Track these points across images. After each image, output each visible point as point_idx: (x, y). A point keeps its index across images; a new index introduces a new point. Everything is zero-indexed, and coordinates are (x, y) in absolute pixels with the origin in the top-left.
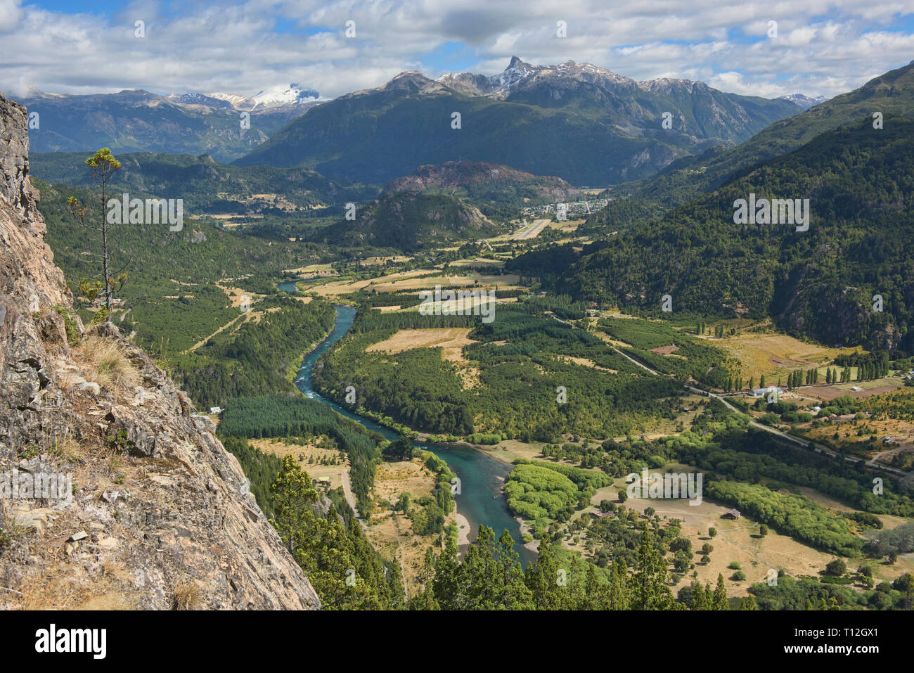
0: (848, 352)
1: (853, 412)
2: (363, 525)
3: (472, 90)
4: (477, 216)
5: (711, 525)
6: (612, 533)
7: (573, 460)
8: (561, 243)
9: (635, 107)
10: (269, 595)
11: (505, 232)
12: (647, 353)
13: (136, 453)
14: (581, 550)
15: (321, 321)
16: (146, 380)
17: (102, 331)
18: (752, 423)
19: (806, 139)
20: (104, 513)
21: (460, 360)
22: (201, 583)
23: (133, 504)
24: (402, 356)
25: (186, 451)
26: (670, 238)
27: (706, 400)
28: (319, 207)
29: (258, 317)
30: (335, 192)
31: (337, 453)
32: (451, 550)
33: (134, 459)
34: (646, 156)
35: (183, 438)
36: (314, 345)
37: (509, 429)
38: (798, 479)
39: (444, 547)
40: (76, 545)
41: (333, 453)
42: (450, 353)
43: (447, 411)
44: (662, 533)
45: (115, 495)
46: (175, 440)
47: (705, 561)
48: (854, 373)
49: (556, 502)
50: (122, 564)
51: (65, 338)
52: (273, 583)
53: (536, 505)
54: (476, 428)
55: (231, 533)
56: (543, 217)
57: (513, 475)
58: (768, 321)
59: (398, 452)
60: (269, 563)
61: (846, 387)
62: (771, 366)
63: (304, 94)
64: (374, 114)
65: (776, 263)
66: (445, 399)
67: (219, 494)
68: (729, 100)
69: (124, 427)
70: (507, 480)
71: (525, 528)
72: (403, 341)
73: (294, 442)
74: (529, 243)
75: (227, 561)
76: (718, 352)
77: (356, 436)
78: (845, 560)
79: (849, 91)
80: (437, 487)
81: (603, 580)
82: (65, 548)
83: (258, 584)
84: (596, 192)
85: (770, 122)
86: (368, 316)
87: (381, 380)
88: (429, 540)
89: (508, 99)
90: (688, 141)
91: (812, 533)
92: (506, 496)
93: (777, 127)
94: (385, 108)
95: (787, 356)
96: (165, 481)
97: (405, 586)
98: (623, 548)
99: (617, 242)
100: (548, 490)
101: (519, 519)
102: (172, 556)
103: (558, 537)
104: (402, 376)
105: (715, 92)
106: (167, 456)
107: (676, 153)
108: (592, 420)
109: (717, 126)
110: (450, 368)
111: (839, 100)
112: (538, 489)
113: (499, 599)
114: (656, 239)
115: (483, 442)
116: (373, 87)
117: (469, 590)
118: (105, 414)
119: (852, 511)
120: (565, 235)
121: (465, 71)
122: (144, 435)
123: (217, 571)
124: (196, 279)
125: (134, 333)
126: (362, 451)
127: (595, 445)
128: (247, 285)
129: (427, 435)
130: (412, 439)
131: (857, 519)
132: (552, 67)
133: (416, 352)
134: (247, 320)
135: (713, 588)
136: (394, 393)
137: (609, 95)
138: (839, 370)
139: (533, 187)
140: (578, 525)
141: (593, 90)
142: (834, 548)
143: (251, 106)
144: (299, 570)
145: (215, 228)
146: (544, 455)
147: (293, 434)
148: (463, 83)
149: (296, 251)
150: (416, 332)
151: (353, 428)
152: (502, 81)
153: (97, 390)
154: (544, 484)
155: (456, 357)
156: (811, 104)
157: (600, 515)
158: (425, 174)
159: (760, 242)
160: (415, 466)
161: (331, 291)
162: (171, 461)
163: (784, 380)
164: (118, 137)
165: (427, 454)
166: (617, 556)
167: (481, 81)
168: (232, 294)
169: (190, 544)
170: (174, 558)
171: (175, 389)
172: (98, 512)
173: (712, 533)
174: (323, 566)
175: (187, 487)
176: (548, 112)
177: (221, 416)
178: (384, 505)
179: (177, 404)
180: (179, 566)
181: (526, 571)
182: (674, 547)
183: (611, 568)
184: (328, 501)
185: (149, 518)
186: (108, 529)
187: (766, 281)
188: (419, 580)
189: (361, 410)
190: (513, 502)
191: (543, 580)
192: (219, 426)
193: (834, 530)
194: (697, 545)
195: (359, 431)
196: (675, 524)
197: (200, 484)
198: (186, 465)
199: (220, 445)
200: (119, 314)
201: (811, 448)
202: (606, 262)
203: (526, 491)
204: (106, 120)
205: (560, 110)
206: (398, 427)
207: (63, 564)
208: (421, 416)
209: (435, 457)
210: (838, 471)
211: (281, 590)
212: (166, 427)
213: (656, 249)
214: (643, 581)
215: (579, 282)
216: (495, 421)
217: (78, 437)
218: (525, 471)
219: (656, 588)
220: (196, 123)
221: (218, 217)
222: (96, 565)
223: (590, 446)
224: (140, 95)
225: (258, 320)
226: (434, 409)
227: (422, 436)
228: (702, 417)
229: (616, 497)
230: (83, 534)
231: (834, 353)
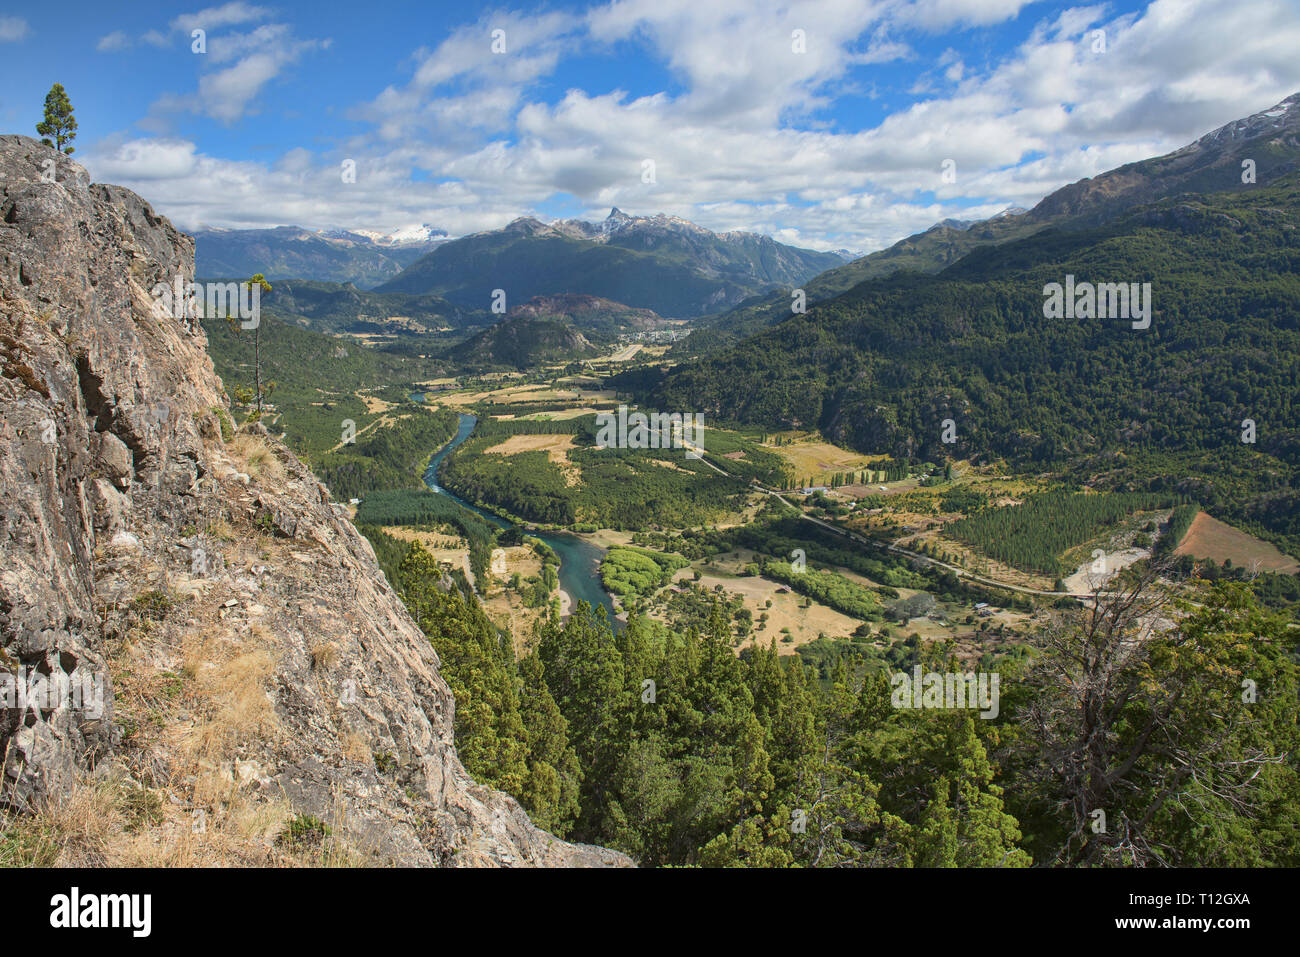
0: (878, 458)
1: (880, 507)
2: (480, 600)
3: (579, 234)
4: (580, 339)
5: (767, 598)
6: (689, 605)
7: (658, 546)
8: (651, 364)
9: (714, 254)
10: (395, 655)
11: (605, 354)
12: (720, 458)
13: (280, 534)
14: (663, 619)
15: (446, 426)
16: (290, 472)
17: (253, 430)
18: (803, 516)
19: (850, 286)
20: (252, 585)
21: (565, 461)
22: (336, 645)
23: (278, 578)
24: (514, 458)
25: (324, 533)
26: (741, 363)
27: (767, 496)
28: (446, 329)
29: (392, 423)
30: (460, 316)
31: (459, 539)
32: (554, 620)
33: (279, 540)
34: (722, 295)
35: (321, 523)
36: (440, 447)
37: (605, 521)
38: (837, 560)
39: (549, 618)
40: (228, 610)
41: (455, 539)
42: (555, 456)
43: (553, 505)
44: (728, 605)
45: (262, 569)
46: (314, 524)
47: (762, 627)
48: (882, 475)
49: (644, 581)
50: (268, 627)
51: (220, 435)
52: (399, 646)
53: (626, 583)
54: (577, 519)
55: (363, 602)
56: (636, 342)
57: (607, 558)
58: (817, 433)
59: (510, 539)
60: (396, 628)
61: (875, 487)
62: (819, 469)
63: (435, 233)
64: (495, 251)
65: (824, 386)
66: (552, 495)
67: (352, 571)
68: (790, 252)
69: (269, 512)
70: (602, 562)
71: (616, 602)
72: (516, 445)
73: (422, 529)
74: (624, 364)
75: (358, 626)
76: (777, 458)
77: (475, 524)
78: (870, 624)
79: (882, 249)
80: (544, 568)
81: (680, 643)
82: (219, 612)
83: (386, 646)
84: (681, 323)
85: (821, 271)
86: (486, 424)
87: (496, 478)
88: (535, 610)
89: (609, 243)
90: (756, 283)
91: (846, 604)
92: (601, 576)
93: (827, 275)
94: (504, 247)
95: (831, 462)
96: (305, 558)
97: (516, 650)
98: (697, 618)
99: (697, 365)
100: (636, 570)
101: (612, 595)
102: (309, 620)
103: (643, 609)
104: (516, 474)
105: (778, 245)
106: (307, 537)
107: (748, 292)
108: (674, 513)
109: (780, 273)
110: (555, 468)
111: (875, 256)
112: (628, 570)
113: (594, 659)
114: (729, 363)
115: (583, 531)
116: (494, 229)
117: (569, 652)
118: (253, 500)
119: (877, 585)
120: (654, 359)
121: (574, 218)
122: (287, 519)
123: (350, 635)
124: (339, 388)
125: (284, 435)
126: (480, 537)
127: (676, 533)
128: (382, 395)
129: (536, 525)
130: (523, 527)
131: (881, 591)
132: (646, 218)
133: (527, 455)
134: (383, 425)
135: (767, 648)
136: (508, 488)
137: (692, 243)
138: (871, 473)
139: (627, 317)
140: (661, 599)
141: (679, 238)
142: (862, 615)
143: (389, 242)
144: (422, 635)
145: (355, 345)
146: (634, 541)
147: (421, 522)
148: (571, 228)
149: (425, 366)
150: (527, 438)
151: (473, 519)
152: (604, 228)
153: (247, 480)
154: (632, 566)
155: (560, 458)
156: (853, 258)
157: (679, 591)
158: (537, 303)
159: (812, 368)
160: (525, 550)
161: (456, 400)
162: (311, 542)
163: (829, 481)
164: (273, 265)
165: (536, 540)
166: (691, 624)
167: (586, 226)
168: (370, 402)
169: (326, 611)
170: (312, 623)
171: (316, 480)
172: (247, 583)
173: (768, 604)
174: (445, 633)
175: (324, 564)
176: (641, 255)
177: (359, 506)
178: (498, 582)
179: (317, 493)
180: (317, 630)
181: (617, 637)
182: (738, 617)
183: (687, 634)
184: (451, 579)
185: (291, 589)
186: (256, 598)
187: (816, 400)
188: (528, 645)
189: (480, 503)
190: (608, 581)
191: (631, 644)
192: (357, 515)
193: (862, 600)
194: (756, 614)
195: (478, 520)
196: (739, 597)
197: (335, 561)
198: (324, 546)
199: (354, 530)
200: (272, 417)
201: (847, 536)
202: (688, 382)
203: (618, 571)
204: (263, 252)
205: (651, 254)
206: (511, 517)
207: (217, 626)
208: (531, 509)
209: (542, 543)
210: (868, 554)
211: (406, 651)
212: (307, 513)
213: (729, 372)
214: (712, 644)
215: (665, 398)
216: (593, 513)
217: (230, 520)
218: (618, 556)
219: (722, 649)
220: (342, 255)
221: (358, 336)
222: (245, 628)
223: (672, 534)
224: (294, 230)
225: (392, 425)
226: (542, 502)
227: (532, 526)
228: (763, 511)
229: (692, 576)
230: (234, 602)
231: (867, 459)
